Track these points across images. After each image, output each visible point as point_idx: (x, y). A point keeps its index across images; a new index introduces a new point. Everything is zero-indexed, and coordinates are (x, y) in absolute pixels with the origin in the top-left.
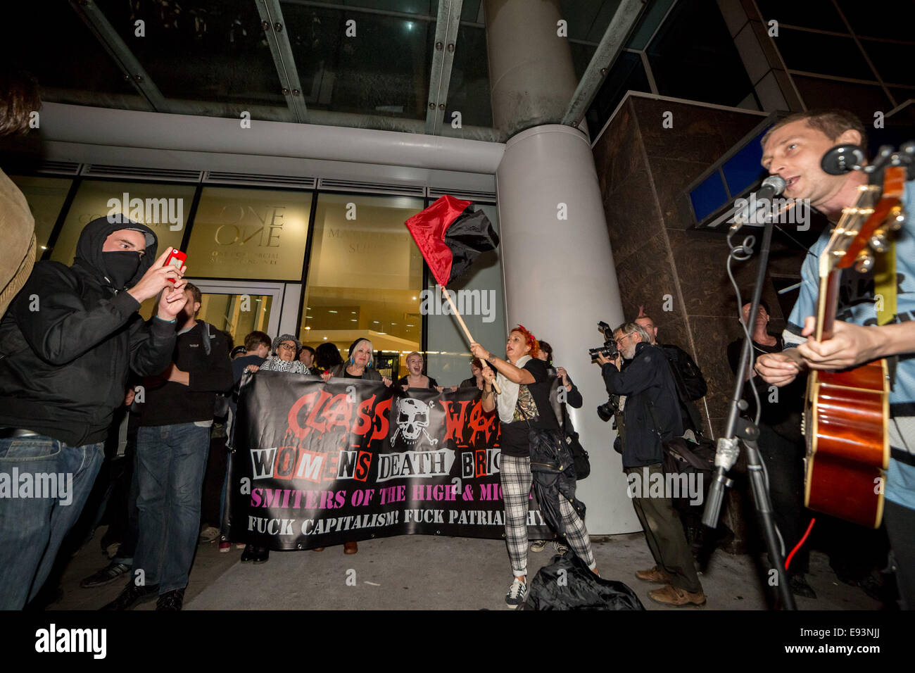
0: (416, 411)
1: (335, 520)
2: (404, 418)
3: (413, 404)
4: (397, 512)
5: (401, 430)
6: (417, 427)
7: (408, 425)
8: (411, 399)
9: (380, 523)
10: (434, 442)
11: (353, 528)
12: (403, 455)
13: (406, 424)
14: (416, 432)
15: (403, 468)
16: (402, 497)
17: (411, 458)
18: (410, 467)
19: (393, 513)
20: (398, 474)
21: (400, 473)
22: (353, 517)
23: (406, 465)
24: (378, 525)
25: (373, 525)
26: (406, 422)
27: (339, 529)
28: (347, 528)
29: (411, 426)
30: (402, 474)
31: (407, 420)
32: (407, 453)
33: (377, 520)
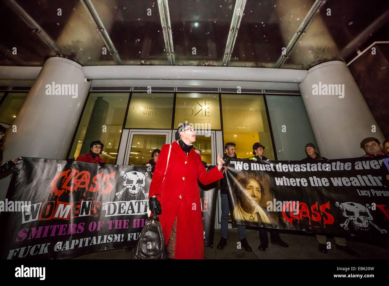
0: (137, 178)
1: (77, 241)
2: (130, 182)
3: (136, 174)
4: (123, 235)
5: (128, 189)
6: (138, 187)
7: (132, 186)
8: (135, 172)
9: (109, 241)
10: (147, 195)
11: (91, 244)
12: (128, 203)
13: (131, 186)
14: (137, 189)
15: (128, 210)
16: (127, 226)
17: (134, 204)
18: (133, 209)
19: (119, 235)
20: (124, 213)
21: (126, 212)
22: (90, 238)
23: (130, 208)
24: (108, 241)
25: (105, 242)
26: (131, 184)
27: (81, 246)
28: (86, 245)
29: (134, 186)
30: (127, 213)
31: (132, 183)
32: (131, 201)
33: (107, 239)
